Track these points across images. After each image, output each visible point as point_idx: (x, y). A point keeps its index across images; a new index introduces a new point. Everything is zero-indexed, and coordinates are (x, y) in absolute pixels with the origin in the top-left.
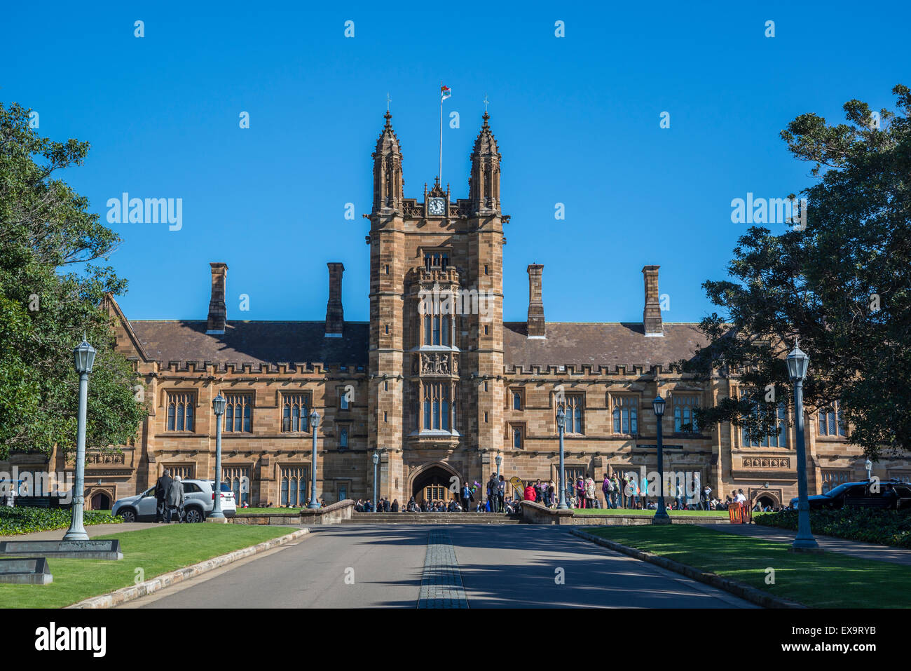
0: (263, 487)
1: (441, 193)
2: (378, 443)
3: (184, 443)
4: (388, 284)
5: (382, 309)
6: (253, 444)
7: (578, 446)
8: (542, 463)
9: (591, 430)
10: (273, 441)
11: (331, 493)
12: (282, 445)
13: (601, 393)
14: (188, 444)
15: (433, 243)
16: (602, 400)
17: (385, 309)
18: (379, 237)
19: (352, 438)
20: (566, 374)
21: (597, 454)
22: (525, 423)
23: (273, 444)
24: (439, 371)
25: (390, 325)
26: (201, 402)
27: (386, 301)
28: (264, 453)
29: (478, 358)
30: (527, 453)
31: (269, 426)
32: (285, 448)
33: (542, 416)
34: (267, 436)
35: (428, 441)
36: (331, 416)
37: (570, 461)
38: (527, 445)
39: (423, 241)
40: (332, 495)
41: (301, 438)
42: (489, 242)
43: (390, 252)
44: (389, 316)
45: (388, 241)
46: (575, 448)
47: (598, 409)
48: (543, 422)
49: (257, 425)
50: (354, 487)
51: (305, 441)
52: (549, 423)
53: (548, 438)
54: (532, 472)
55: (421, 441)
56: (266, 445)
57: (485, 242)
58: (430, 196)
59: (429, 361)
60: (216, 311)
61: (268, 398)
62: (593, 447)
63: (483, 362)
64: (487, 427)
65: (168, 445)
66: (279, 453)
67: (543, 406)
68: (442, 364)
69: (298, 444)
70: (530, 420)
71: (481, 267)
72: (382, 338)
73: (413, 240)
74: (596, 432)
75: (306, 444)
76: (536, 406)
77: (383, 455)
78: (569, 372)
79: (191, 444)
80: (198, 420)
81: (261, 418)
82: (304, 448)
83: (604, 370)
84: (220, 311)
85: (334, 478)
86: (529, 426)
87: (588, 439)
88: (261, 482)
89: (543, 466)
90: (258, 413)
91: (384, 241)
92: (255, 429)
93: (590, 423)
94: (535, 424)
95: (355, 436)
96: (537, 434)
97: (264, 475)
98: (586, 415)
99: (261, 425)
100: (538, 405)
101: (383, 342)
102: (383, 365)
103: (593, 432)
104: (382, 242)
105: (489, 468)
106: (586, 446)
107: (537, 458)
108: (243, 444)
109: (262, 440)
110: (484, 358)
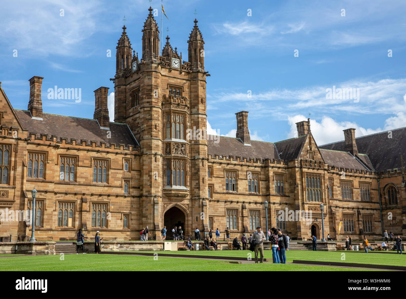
0: (84, 216)
1: (178, 56)
2: (152, 192)
3: (38, 186)
4: (157, 101)
5: (153, 115)
6: (77, 189)
7: (235, 198)
8: (221, 207)
9: (240, 190)
10: (88, 187)
11: (120, 221)
12: (93, 190)
13: (244, 171)
14: (41, 186)
15: (174, 83)
16: (245, 175)
17: (155, 116)
18: (152, 74)
19: (132, 188)
20: (230, 160)
21: (244, 202)
22: (213, 185)
23: (88, 190)
24: (180, 153)
25: (157, 125)
26: (50, 161)
27: (156, 111)
28: (84, 194)
29: (199, 148)
30: (215, 201)
31: (86, 178)
32: (95, 192)
33: (220, 182)
34: (85, 184)
35: (176, 192)
36: (120, 175)
37: (232, 206)
38: (214, 197)
39: (169, 81)
40: (121, 222)
41: (104, 186)
42: (203, 86)
43: (157, 84)
44: (157, 120)
45: (156, 78)
46: (234, 199)
47: (243, 179)
48: (221, 185)
49: (79, 178)
50: (133, 217)
51: (106, 188)
52: (223, 185)
53: (223, 193)
54: (217, 211)
55: (173, 192)
56: (84, 190)
57: (202, 86)
58: (173, 57)
59: (176, 148)
60: (38, 106)
61: (86, 161)
62: (241, 199)
63: (202, 150)
64: (204, 186)
65: (29, 187)
66: (92, 195)
67: (220, 176)
68: (182, 150)
69: (102, 191)
70: (215, 184)
71: (200, 99)
72: (154, 132)
73: (165, 80)
74: (243, 191)
75: (107, 191)
76: (218, 176)
77: (155, 199)
78: (232, 159)
79: (43, 187)
80: (48, 172)
81: (81, 173)
82: (106, 193)
83: (245, 160)
84: (40, 106)
85: (122, 211)
86: (215, 186)
87: (240, 194)
88: (83, 212)
89: (221, 208)
90: (80, 170)
91: (154, 77)
92: (78, 180)
93: (240, 186)
94: (217, 186)
95: (134, 188)
96: (218, 191)
97: (84, 208)
98: (238, 182)
99: (82, 177)
100: (219, 176)
101: (154, 134)
102: (154, 147)
103: (241, 191)
104: (153, 77)
105: (206, 209)
106: (239, 198)
107: (219, 204)
108: (71, 189)
109: (82, 186)
110: (202, 148)
